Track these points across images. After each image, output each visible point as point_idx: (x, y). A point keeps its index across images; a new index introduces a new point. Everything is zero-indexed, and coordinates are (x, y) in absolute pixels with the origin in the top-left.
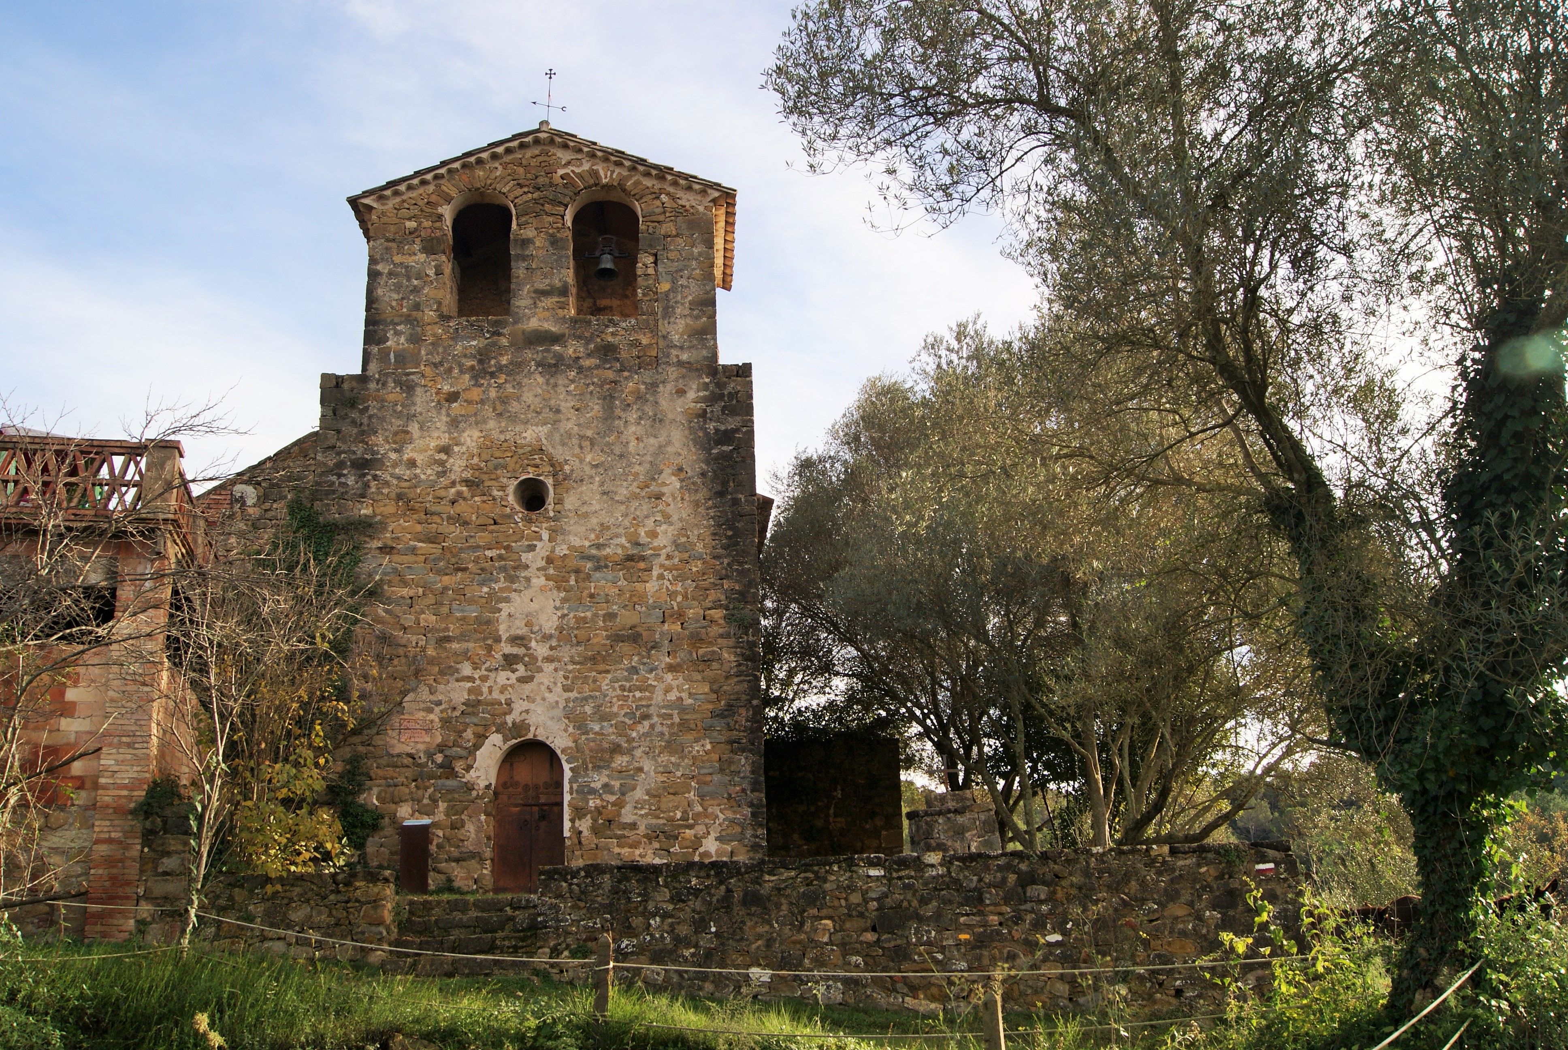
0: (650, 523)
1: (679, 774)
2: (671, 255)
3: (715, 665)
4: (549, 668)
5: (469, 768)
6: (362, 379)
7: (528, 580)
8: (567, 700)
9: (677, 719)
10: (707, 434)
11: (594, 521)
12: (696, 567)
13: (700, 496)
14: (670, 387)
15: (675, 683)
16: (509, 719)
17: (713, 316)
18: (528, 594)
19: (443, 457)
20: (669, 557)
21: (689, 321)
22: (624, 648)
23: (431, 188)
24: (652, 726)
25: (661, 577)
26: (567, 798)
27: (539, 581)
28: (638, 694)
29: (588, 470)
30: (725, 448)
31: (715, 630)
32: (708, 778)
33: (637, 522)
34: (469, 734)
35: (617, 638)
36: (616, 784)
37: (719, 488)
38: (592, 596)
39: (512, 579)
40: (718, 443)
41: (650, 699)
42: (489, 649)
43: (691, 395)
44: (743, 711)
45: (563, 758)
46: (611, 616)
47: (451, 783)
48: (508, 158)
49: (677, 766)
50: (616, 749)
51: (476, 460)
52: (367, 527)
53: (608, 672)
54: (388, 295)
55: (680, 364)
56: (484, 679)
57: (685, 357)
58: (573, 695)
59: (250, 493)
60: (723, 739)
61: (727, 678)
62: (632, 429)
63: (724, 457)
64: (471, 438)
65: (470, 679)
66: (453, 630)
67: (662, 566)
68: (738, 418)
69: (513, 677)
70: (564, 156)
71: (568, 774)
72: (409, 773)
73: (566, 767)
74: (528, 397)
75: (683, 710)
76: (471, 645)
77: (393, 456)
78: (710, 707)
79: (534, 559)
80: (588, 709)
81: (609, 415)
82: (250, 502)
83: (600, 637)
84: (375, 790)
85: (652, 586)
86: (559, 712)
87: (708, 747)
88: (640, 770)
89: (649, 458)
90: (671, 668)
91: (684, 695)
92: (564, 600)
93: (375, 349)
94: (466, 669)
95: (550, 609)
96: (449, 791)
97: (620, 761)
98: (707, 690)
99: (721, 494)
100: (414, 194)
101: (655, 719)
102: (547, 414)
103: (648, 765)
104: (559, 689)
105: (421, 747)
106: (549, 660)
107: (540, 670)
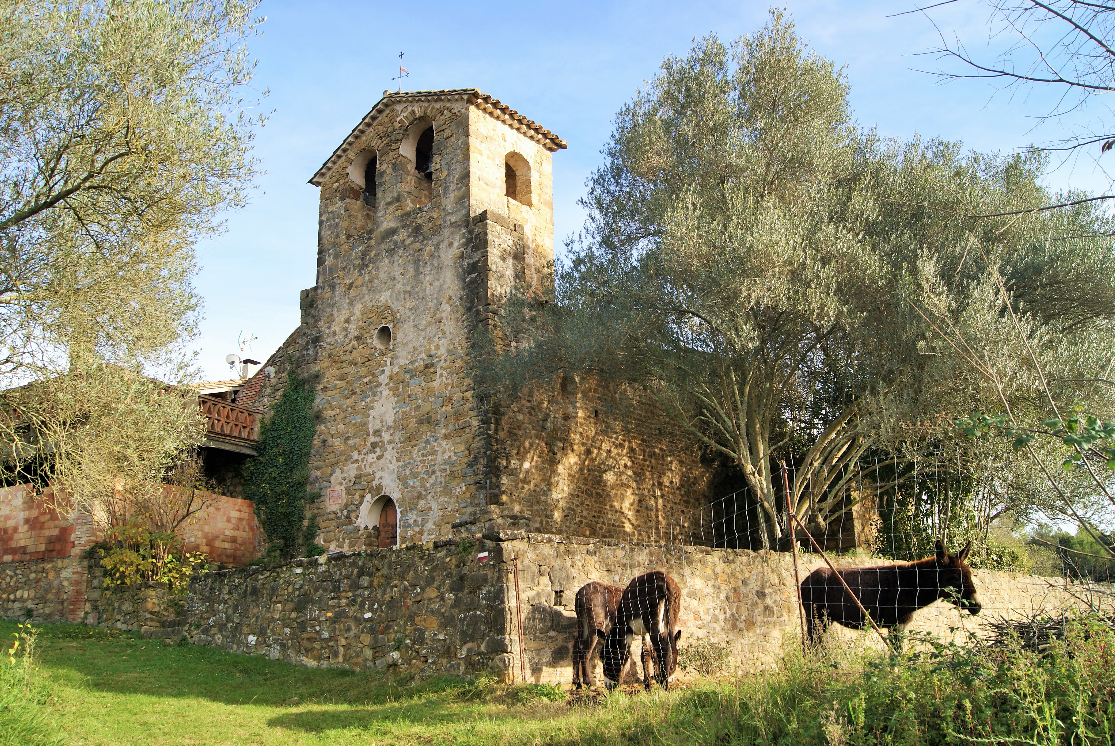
0: (436, 339)
1: (449, 509)
2: (448, 151)
3: (467, 430)
4: (389, 447)
5: (357, 517)
6: (315, 289)
7: (381, 392)
8: (398, 467)
9: (448, 472)
10: (463, 269)
11: (410, 346)
12: (459, 363)
13: (459, 314)
14: (446, 243)
15: (447, 447)
16: (374, 484)
17: (468, 185)
18: (381, 402)
19: (347, 325)
20: (445, 361)
21: (456, 193)
22: (424, 427)
23: (344, 158)
24: (436, 478)
25: (441, 375)
26: (398, 531)
27: (386, 392)
28: (430, 457)
29: (408, 313)
30: (473, 276)
31: (469, 405)
32: (464, 511)
33: (430, 341)
34: (357, 496)
35: (421, 422)
36: (419, 519)
37: (468, 305)
38: (409, 396)
39: (374, 394)
40: (470, 273)
41: (435, 460)
42: (365, 440)
43: (456, 244)
44: (481, 460)
45: (397, 505)
46: (418, 407)
47: (350, 527)
48: (375, 123)
49: (448, 503)
50: (420, 496)
51: (361, 323)
52: (317, 377)
53: (416, 445)
54: (326, 233)
55: (452, 224)
56: (363, 460)
57: (453, 219)
58: (401, 463)
59: (271, 370)
60: (471, 481)
61: (474, 438)
62: (428, 278)
63: (473, 282)
64: (358, 310)
65: (357, 461)
66: (351, 432)
67: (441, 368)
68: (479, 252)
69: (375, 456)
70: (399, 108)
71: (399, 515)
72: (335, 523)
73: (398, 511)
74: (382, 275)
75: (452, 465)
76: (357, 440)
77: (327, 331)
78: (465, 460)
79: (383, 379)
80: (408, 472)
81: (418, 272)
82: (272, 376)
83: (412, 423)
84: (322, 535)
85: (436, 384)
86: (395, 476)
87: (464, 488)
88: (430, 508)
89: (436, 296)
90: (446, 437)
91: (452, 454)
92: (397, 402)
93: (321, 268)
94: (355, 456)
95: (391, 409)
96: (350, 533)
97: (422, 503)
98: (463, 449)
99: (469, 309)
100: (337, 166)
101: (438, 473)
102: (390, 283)
103: (434, 505)
104: (394, 461)
105: (338, 506)
106: (390, 442)
107: (386, 450)
